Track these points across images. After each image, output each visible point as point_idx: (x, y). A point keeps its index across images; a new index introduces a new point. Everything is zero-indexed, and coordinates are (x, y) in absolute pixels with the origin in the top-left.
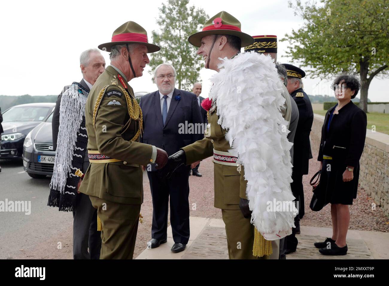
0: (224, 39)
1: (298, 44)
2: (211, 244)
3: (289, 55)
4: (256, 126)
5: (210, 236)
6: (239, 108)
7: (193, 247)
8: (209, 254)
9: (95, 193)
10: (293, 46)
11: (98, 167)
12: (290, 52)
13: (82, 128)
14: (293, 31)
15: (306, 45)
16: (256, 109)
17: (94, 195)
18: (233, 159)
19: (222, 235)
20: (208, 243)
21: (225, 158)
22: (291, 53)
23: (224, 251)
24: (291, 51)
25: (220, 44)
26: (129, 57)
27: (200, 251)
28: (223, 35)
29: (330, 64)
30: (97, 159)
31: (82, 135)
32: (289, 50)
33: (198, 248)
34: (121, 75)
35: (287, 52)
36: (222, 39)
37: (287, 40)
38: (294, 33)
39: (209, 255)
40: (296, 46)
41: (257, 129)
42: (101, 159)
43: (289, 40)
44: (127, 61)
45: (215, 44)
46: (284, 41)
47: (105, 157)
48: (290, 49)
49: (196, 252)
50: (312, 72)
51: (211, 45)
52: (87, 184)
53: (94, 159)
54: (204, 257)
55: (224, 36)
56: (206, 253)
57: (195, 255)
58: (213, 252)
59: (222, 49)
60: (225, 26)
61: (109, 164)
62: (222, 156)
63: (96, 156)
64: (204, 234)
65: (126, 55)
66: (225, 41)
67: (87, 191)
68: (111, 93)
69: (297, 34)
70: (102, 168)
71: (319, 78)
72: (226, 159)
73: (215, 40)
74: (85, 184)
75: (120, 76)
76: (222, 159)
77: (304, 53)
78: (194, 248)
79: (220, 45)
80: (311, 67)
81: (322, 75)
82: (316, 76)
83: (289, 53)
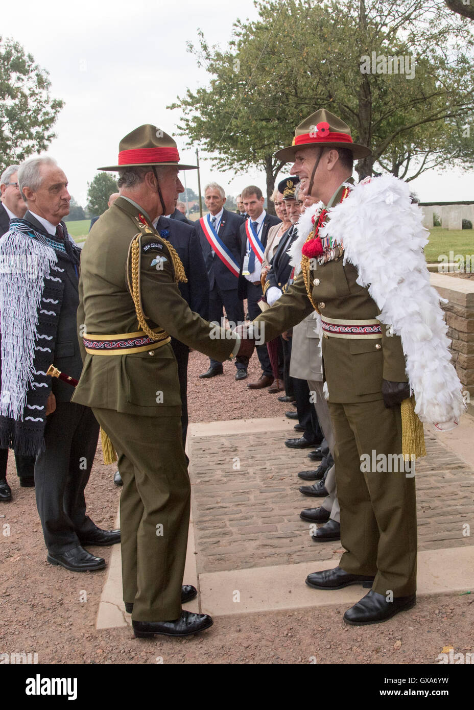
0: (335, 155)
1: (198, 114)
2: (219, 464)
3: (183, 132)
4: (411, 280)
5: (207, 451)
6: (385, 256)
7: (196, 472)
8: (228, 478)
9: (107, 403)
10: (190, 117)
11: (109, 362)
12: (185, 127)
13: (44, 299)
14: (188, 91)
15: (209, 115)
16: (409, 256)
17: (105, 407)
18: (364, 329)
19: (223, 446)
20: (214, 463)
21: (351, 329)
22: (188, 129)
23: (246, 469)
24: (187, 125)
25: (328, 161)
26: (158, 185)
27: (211, 476)
28: (331, 147)
29: (248, 147)
30: (105, 349)
31: (46, 312)
32: (183, 125)
33: (205, 473)
34: (143, 215)
35: (180, 128)
36: (331, 153)
37: (180, 106)
38: (191, 96)
39: (230, 480)
40: (195, 117)
41: (412, 283)
42: (113, 349)
43: (184, 106)
44: (154, 193)
45: (321, 161)
46: (176, 109)
47: (121, 345)
48: (186, 122)
49: (207, 479)
50: (221, 160)
51: (314, 161)
52: (88, 389)
53: (100, 349)
54: (223, 484)
55: (333, 149)
56: (222, 479)
57: (208, 483)
58: (231, 474)
59: (332, 169)
60: (334, 134)
61: (127, 356)
62: (346, 326)
63: (104, 345)
64: (195, 450)
65: (154, 184)
66: (336, 157)
67: (89, 402)
68: (149, 246)
69: (196, 98)
70: (116, 363)
71: (232, 170)
72: (354, 330)
73: (320, 156)
74: (83, 389)
75: (142, 217)
76: (347, 331)
77: (209, 129)
78: (198, 474)
79: (328, 163)
80: (220, 153)
81: (236, 165)
82: (227, 167)
83: (185, 130)
